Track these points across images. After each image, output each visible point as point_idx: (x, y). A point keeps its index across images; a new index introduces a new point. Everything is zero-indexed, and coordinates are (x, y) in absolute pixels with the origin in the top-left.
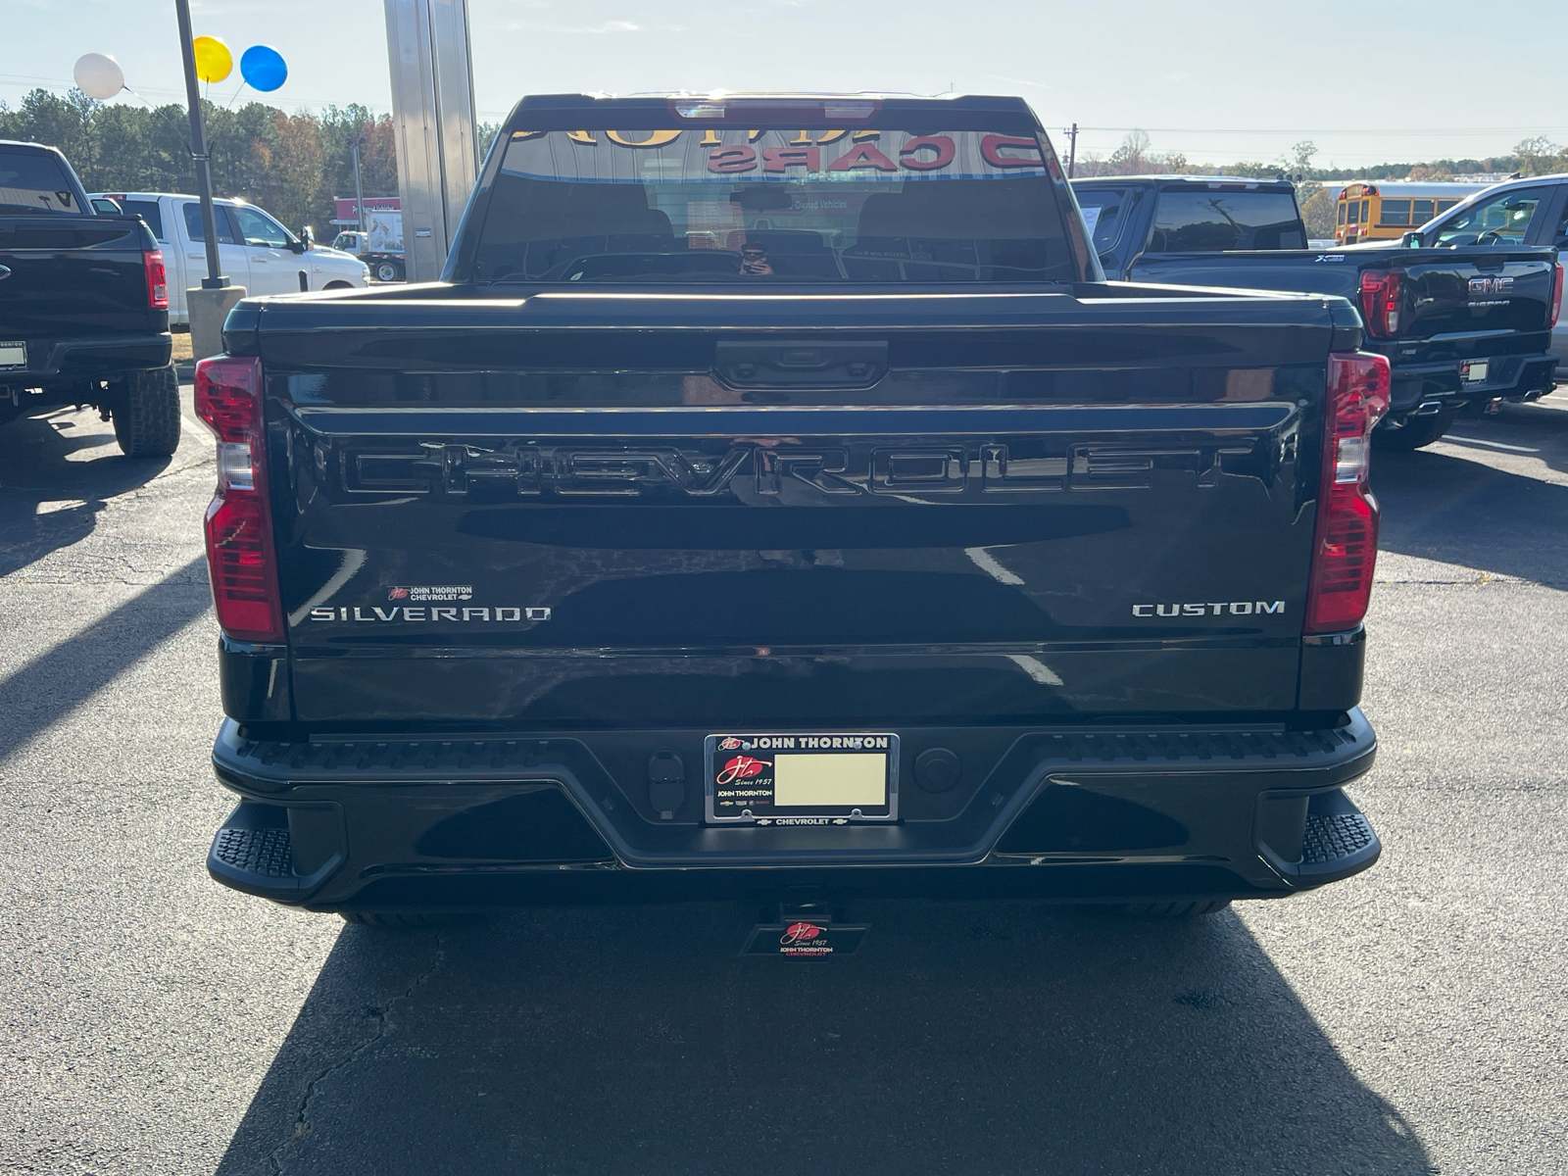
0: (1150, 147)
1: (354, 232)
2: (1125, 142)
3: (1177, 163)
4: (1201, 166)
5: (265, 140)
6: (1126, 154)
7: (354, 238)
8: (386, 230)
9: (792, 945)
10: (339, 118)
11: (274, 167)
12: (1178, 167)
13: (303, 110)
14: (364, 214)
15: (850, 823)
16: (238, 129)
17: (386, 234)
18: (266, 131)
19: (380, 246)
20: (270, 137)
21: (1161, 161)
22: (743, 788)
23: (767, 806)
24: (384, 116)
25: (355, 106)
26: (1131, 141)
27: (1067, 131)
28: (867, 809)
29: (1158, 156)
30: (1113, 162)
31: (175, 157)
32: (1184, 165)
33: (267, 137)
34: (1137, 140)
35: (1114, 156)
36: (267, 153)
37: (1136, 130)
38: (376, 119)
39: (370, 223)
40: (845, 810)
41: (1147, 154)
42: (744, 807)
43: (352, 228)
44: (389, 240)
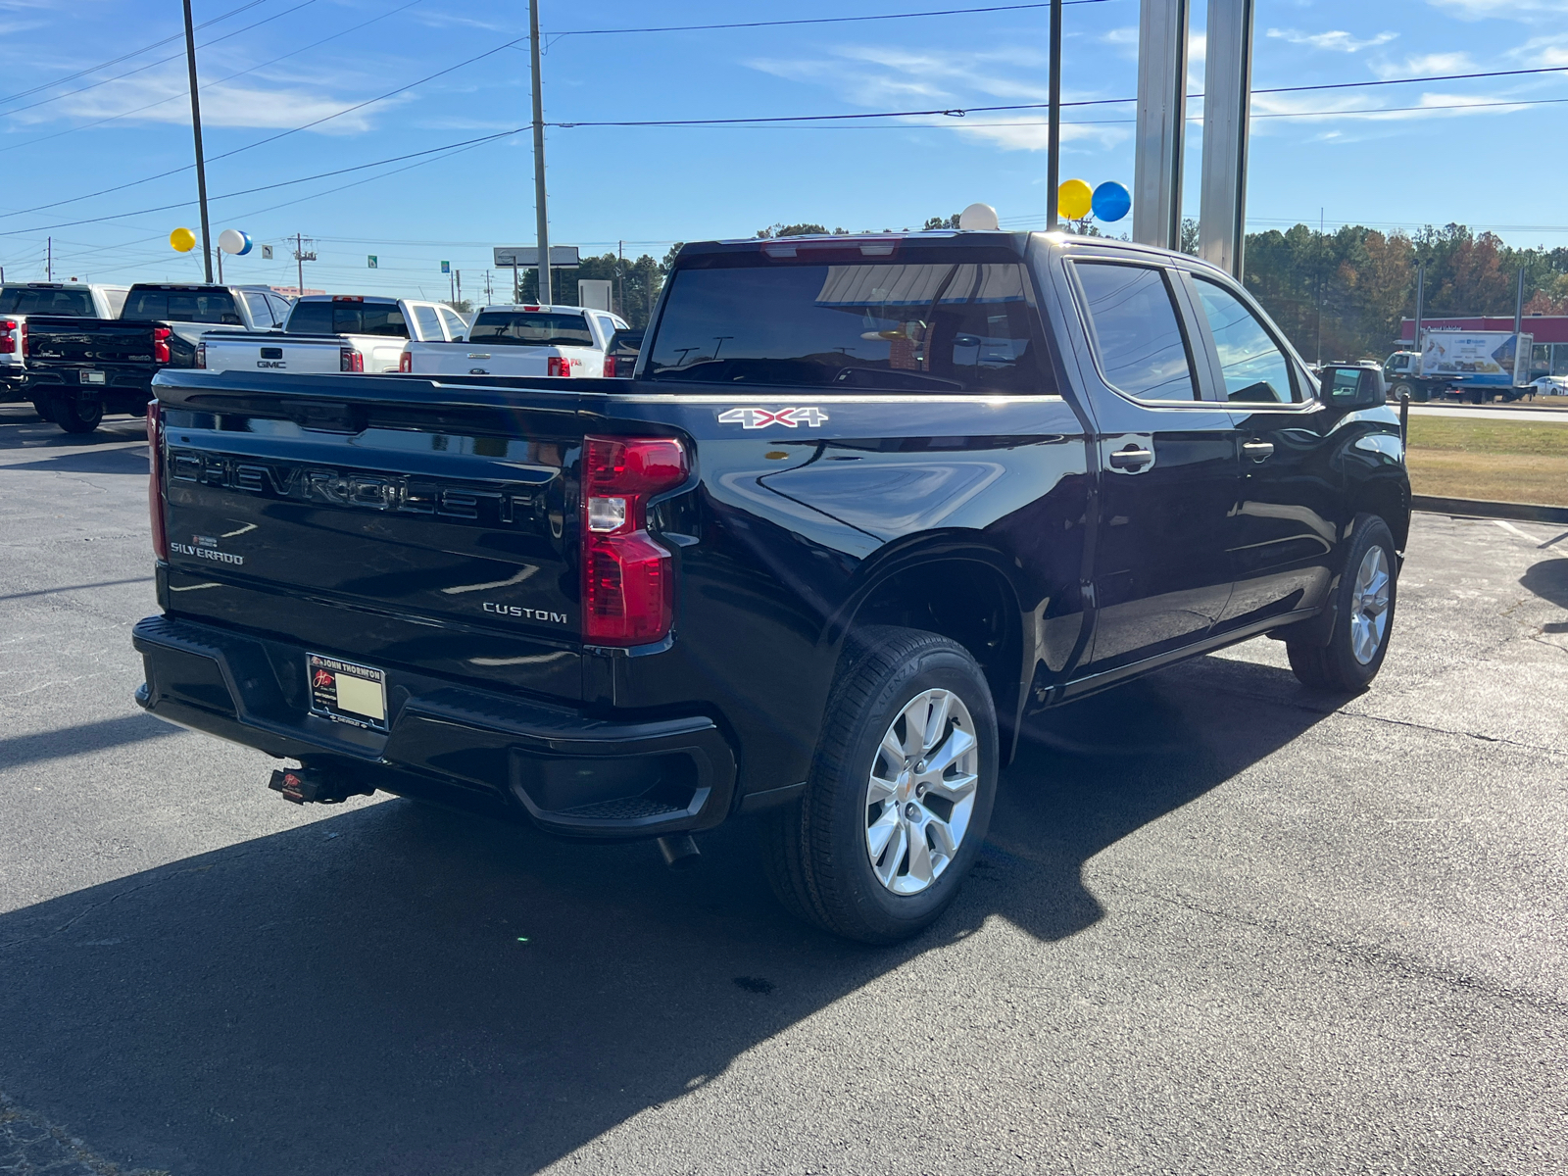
1: (1409, 352)
5: (1354, 262)
7: (1408, 358)
8: (1442, 351)
10: (1433, 238)
11: (1359, 288)
13: (1397, 231)
14: (1421, 335)
16: (1328, 252)
17: (1442, 354)
18: (1356, 254)
19: (1433, 367)
20: (1359, 259)
22: (324, 692)
23: (335, 707)
24: (1484, 235)
25: (1454, 225)
28: (377, 721)
31: (1264, 279)
33: (1357, 259)
36: (1353, 275)
38: (1474, 238)
39: (1425, 343)
40: (366, 718)
42: (326, 706)
43: (1408, 348)
44: (1443, 361)
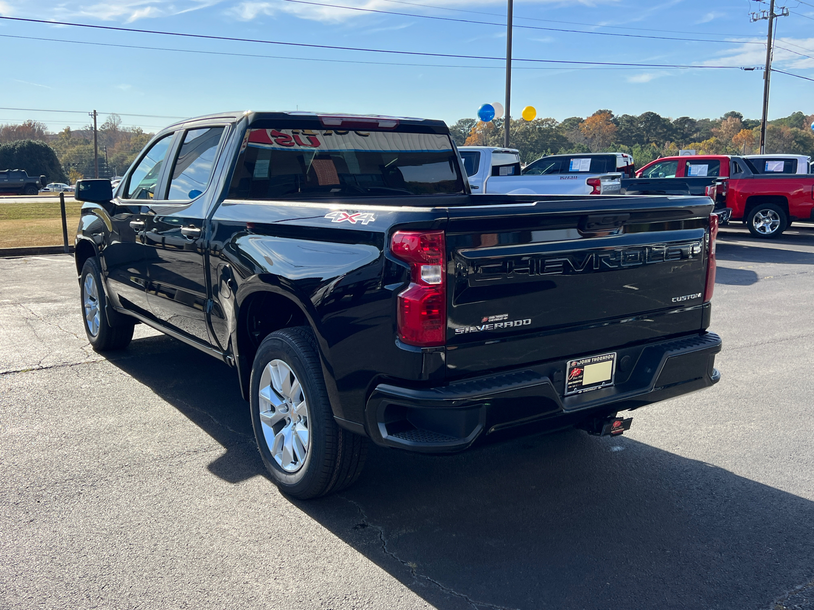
0: (122, 123)
2: (107, 120)
3: (138, 132)
4: (148, 134)
6: (108, 126)
9: (614, 430)
12: (139, 134)
15: (602, 387)
21: (129, 130)
22: (575, 380)
23: (580, 386)
26: (111, 120)
27: (90, 114)
28: (607, 382)
29: (127, 128)
30: (102, 130)
32: (142, 133)
34: (114, 119)
35: (102, 127)
37: (113, 114)
40: (600, 383)
41: (121, 127)
42: (575, 388)
